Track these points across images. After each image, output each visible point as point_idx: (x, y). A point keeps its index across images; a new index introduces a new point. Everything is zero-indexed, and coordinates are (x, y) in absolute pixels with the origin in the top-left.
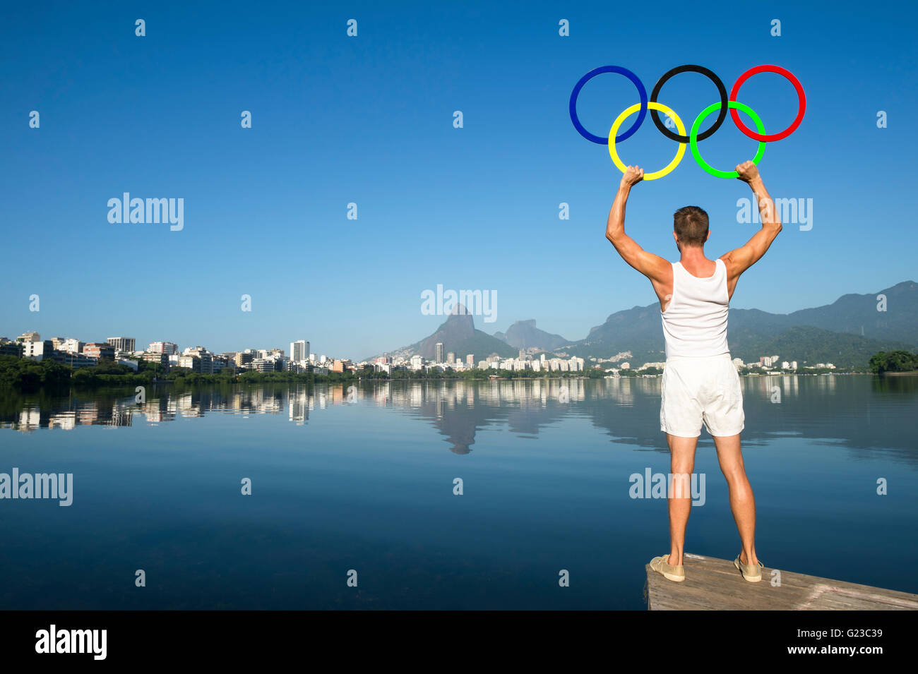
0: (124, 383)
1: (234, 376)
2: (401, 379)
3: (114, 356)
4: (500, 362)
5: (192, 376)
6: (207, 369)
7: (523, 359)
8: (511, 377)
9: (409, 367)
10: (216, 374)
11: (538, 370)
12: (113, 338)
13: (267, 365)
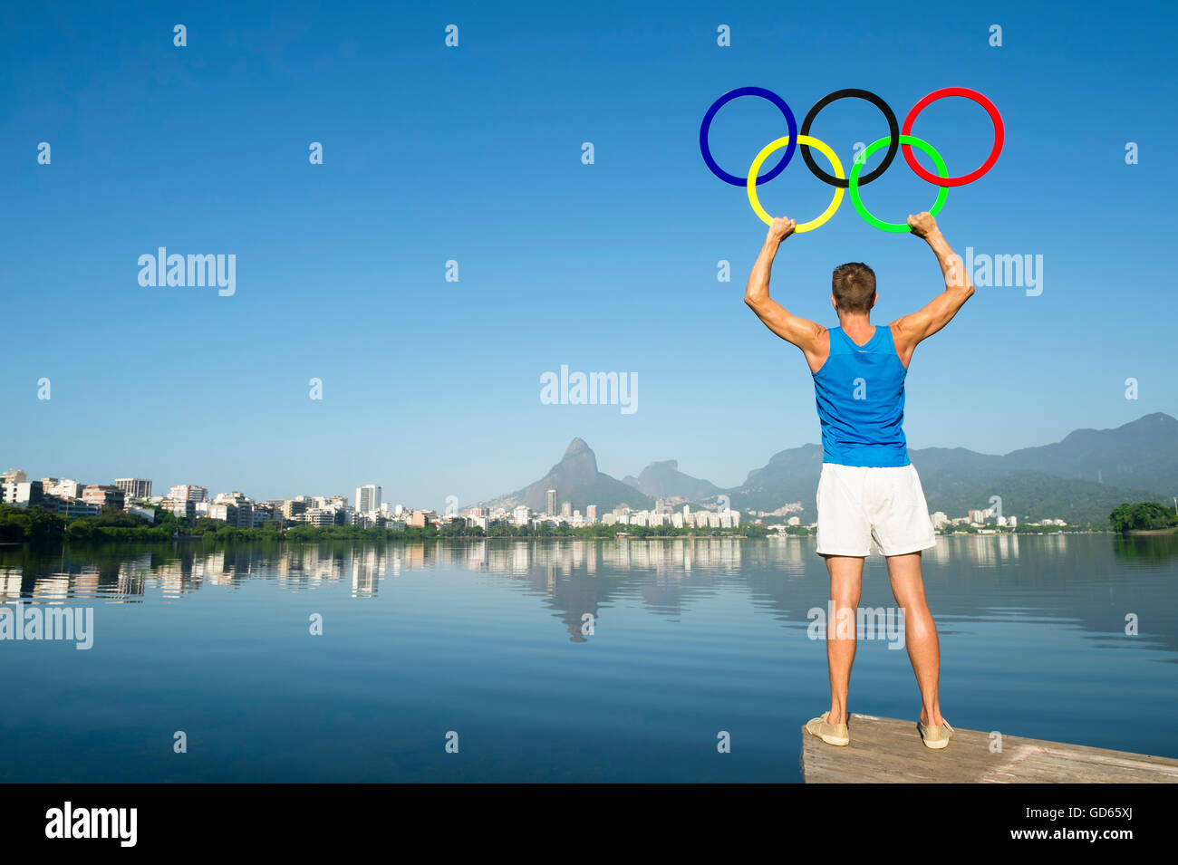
0: (135, 539)
1: (281, 531)
2: (501, 536)
3: (123, 503)
4: (630, 515)
5: (226, 530)
6: (246, 522)
7: (661, 512)
8: (645, 535)
9: (511, 521)
10: (258, 528)
11: (681, 526)
12: (122, 479)
13: (325, 517)
